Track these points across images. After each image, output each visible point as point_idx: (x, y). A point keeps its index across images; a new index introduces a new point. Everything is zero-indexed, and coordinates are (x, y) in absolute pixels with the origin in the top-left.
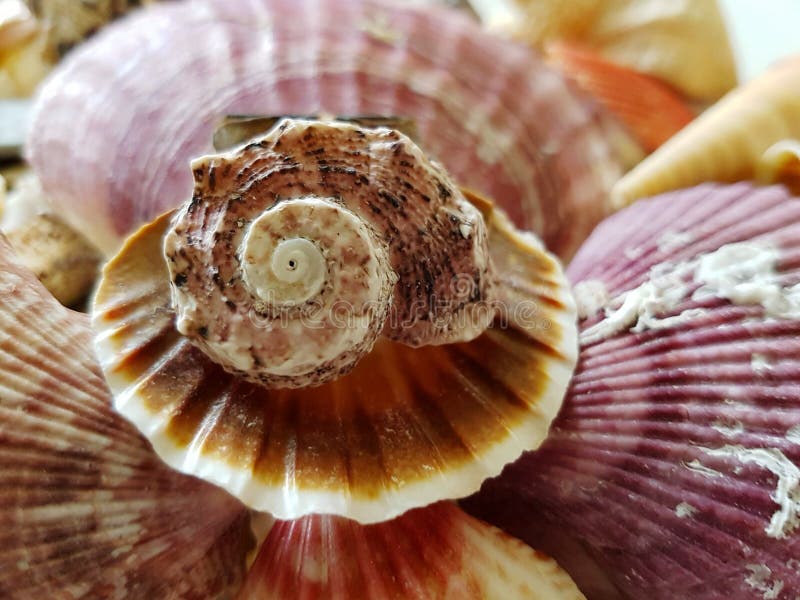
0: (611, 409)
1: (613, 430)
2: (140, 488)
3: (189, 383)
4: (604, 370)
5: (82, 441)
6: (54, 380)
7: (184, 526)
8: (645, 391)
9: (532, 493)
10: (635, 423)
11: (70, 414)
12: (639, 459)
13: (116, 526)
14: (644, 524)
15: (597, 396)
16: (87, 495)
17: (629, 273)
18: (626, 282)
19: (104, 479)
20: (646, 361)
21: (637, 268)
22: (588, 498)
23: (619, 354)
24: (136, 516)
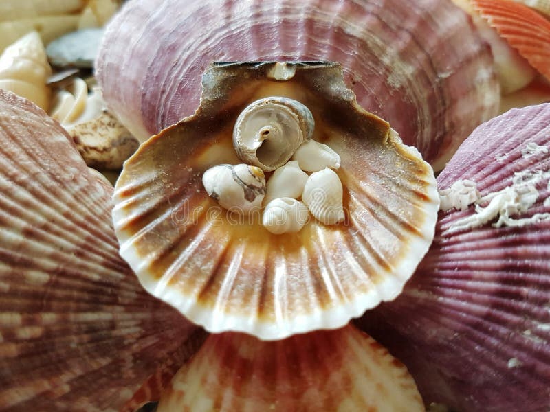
0: (470, 284)
1: (470, 300)
2: (141, 306)
3: (169, 239)
4: (469, 254)
5: (108, 276)
6: (93, 237)
7: (168, 329)
8: (497, 274)
9: (407, 332)
10: (486, 297)
11: (101, 258)
12: (486, 323)
13: (127, 327)
14: (483, 368)
15: (461, 273)
16: (110, 308)
17: (495, 176)
18: (493, 183)
19: (120, 299)
20: (501, 251)
21: (503, 172)
22: (446, 343)
23: (481, 243)
24: (139, 322)
